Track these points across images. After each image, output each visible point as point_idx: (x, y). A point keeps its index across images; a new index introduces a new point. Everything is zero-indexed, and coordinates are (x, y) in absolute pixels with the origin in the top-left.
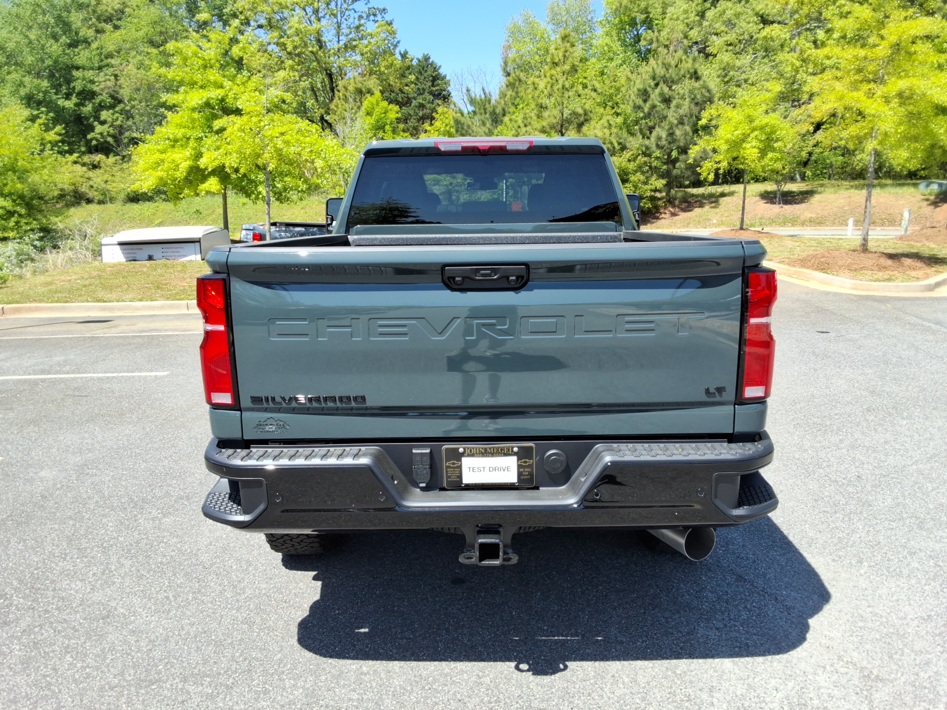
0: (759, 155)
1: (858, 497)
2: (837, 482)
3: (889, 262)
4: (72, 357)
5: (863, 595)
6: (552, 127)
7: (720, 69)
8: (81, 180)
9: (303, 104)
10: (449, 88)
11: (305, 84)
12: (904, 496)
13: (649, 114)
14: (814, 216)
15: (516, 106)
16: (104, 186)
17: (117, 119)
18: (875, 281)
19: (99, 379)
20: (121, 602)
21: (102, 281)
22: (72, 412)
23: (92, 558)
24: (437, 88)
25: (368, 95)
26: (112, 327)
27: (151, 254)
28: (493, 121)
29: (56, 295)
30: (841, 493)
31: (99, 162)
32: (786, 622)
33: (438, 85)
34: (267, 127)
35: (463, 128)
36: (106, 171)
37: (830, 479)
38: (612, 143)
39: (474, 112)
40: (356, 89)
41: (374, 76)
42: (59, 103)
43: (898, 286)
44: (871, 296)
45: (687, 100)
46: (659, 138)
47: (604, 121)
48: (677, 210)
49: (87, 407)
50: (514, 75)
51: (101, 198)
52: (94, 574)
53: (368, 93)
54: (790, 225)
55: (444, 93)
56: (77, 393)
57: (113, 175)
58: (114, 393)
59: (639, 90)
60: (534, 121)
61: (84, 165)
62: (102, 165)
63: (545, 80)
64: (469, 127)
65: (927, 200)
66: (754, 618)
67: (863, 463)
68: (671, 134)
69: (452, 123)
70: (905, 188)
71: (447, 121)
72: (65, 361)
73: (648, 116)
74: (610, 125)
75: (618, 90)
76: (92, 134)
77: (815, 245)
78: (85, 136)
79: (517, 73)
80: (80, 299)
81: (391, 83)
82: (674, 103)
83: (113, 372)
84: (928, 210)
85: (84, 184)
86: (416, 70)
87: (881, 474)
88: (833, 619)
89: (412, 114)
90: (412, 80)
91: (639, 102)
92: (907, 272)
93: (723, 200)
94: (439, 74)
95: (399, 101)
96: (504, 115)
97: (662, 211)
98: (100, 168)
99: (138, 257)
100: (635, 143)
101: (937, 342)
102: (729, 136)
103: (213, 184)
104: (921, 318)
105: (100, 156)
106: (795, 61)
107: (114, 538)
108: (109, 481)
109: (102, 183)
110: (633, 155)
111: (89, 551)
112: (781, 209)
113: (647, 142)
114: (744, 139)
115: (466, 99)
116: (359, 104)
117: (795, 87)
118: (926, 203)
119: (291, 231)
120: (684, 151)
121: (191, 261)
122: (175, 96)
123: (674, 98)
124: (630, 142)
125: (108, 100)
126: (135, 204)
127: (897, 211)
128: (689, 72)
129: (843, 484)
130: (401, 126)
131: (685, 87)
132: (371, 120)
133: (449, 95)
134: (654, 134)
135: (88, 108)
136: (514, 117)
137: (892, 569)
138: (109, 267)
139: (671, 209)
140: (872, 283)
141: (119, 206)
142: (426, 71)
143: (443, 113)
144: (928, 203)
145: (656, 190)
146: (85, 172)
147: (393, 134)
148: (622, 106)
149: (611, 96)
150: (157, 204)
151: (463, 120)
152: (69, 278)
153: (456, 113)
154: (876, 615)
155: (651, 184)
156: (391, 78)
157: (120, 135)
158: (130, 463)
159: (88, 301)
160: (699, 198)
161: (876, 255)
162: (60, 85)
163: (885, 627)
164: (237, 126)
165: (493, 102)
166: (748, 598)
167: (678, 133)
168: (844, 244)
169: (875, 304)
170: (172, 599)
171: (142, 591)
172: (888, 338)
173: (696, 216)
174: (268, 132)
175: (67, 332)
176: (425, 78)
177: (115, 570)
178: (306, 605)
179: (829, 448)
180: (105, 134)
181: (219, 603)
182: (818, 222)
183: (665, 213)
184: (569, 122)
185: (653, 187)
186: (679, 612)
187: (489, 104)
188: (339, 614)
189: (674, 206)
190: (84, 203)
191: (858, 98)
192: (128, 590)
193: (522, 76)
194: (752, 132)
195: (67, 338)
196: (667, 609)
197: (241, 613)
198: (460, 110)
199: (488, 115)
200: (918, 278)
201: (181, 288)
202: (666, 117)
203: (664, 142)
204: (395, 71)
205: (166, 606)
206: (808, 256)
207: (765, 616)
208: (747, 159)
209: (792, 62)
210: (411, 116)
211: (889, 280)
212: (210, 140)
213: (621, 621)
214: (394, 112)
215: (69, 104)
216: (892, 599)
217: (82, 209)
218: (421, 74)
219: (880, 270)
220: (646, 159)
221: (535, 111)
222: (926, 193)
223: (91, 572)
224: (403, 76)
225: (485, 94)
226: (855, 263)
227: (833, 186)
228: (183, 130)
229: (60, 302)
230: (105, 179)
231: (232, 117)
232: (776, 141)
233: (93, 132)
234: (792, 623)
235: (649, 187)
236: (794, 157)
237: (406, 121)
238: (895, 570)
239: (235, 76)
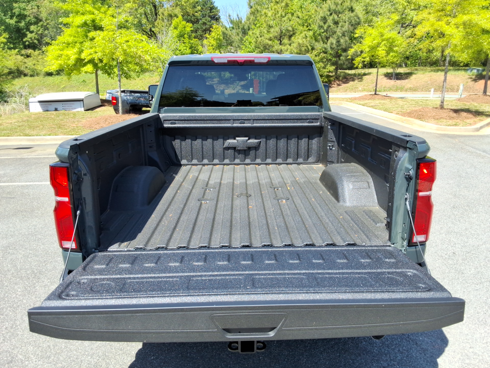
0: (386, 54)
1: (455, 268)
2: (442, 256)
3: (455, 115)
4: (8, 171)
5: (466, 339)
6: (275, 37)
7: (364, 6)
8: (21, 63)
9: (140, 22)
10: (219, 14)
11: (141, 10)
12: (481, 266)
13: (327, 30)
14: (412, 86)
15: (255, 25)
16: (33, 67)
17: (39, 30)
18: (448, 126)
19: (22, 186)
20: (21, 350)
21: (29, 123)
22: (5, 209)
23: (6, 315)
24: (212, 14)
25: (175, 18)
26: (33, 152)
27: (56, 107)
28: (243, 33)
29: (3, 132)
30: (445, 264)
31: (30, 54)
32: (424, 361)
33: (213, 12)
34: (118, 38)
35: (227, 37)
36: (34, 59)
37: (438, 255)
38: (307, 46)
39: (233, 28)
40: (169, 14)
41: (178, 7)
42: (7, 21)
43: (460, 129)
44: (446, 134)
45: (347, 23)
46: (332, 44)
47: (303, 35)
48: (341, 82)
49: (13, 205)
50: (254, 8)
51: (32, 73)
52: (6, 328)
53: (175, 16)
54: (399, 91)
55: (217, 16)
56: (9, 196)
57: (38, 61)
58: (30, 196)
59: (321, 17)
60: (265, 34)
61: (22, 55)
62: (32, 55)
63: (272, 12)
64: (230, 36)
65: (471, 78)
66: (405, 358)
67: (455, 244)
68: (338, 42)
69: (221, 33)
70: (460, 72)
71: (218, 33)
72: (4, 174)
73: (326, 31)
74: (306, 36)
75: (310, 17)
76: (26, 38)
77: (414, 103)
78: (22, 40)
79: (256, 7)
80: (16, 134)
81: (188, 11)
82: (340, 24)
83: (30, 182)
84: (471, 83)
85: (23, 66)
86: (201, 4)
87: (466, 251)
88: (451, 358)
89: (199, 28)
90: (199, 9)
91: (322, 23)
92: (464, 120)
93: (365, 77)
94: (213, 6)
95: (192, 21)
96: (249, 30)
97: (333, 83)
98: (31, 57)
99: (49, 109)
100: (319, 46)
101: (485, 163)
102: (370, 44)
103: (89, 68)
104: (475, 148)
105: (31, 50)
106: (404, 3)
107: (20, 301)
108: (21, 258)
109: (32, 65)
110: (318, 52)
111: (5, 310)
112: (395, 82)
113: (325, 46)
114: (378, 45)
115: (228, 20)
116: (170, 22)
117: (404, 16)
118: (470, 80)
119: (132, 96)
120: (345, 50)
121: (78, 112)
122: (68, 19)
123: (340, 22)
124: (316, 45)
125: (33, 20)
126: (50, 77)
127: (455, 84)
128: (348, 7)
129: (446, 258)
130: (194, 35)
131: (346, 16)
132: (176, 32)
133: (219, 18)
134: (329, 41)
135: (22, 24)
136: (254, 31)
137: (481, 320)
138: (33, 115)
139: (337, 82)
140: (447, 127)
141: (42, 78)
142: (207, 4)
143: (216, 28)
144: (472, 80)
145: (330, 72)
146: (23, 59)
147: (189, 39)
148: (312, 25)
149: (307, 20)
150: (62, 77)
151: (226, 31)
152: (11, 121)
153: (223, 28)
154: (475, 354)
155: (328, 69)
156: (188, 8)
157: (41, 39)
158: (34, 245)
159: (20, 136)
160: (352, 76)
161: (448, 110)
162: (7, 11)
163: (482, 364)
164: (101, 37)
165: (243, 22)
166: (400, 343)
167: (342, 41)
168: (430, 103)
169: (449, 139)
170: (52, 347)
171: (34, 341)
172: (459, 160)
173: (351, 86)
174: (119, 40)
175: (8, 155)
176: (206, 8)
177: (19, 325)
178: (133, 353)
179: (435, 233)
180: (33, 38)
181: (80, 351)
182: (414, 90)
183: (334, 84)
184: (285, 35)
185: (328, 70)
186: (360, 355)
187: (241, 23)
188: (153, 359)
189: (339, 81)
190: (22, 76)
191: (442, 26)
192: (26, 341)
193: (259, 8)
194: (382, 42)
195: (7, 159)
196: (353, 353)
197: (94, 358)
198: (225, 27)
199: (240, 30)
200: (470, 124)
201: (72, 128)
202: (336, 32)
203: (334, 46)
204: (190, 4)
205: (48, 353)
206: (412, 111)
207: (411, 357)
208: (379, 56)
209: (403, 3)
210: (199, 29)
211: (456, 125)
212: (87, 44)
213: (326, 363)
214: (189, 27)
215: (12, 22)
216: (484, 342)
217: (22, 80)
218: (204, 6)
219: (450, 119)
220: (325, 55)
221: (266, 29)
222: (471, 74)
223: (5, 327)
224: (194, 7)
225: (238, 18)
226: (437, 115)
227: (422, 70)
228: (72, 38)
229: (5, 136)
230: (34, 63)
231: (98, 32)
232: (395, 47)
233: (26, 37)
234: (427, 361)
235: (326, 70)
236: (402, 54)
237: (196, 31)
238: (482, 320)
239: (100, 8)
